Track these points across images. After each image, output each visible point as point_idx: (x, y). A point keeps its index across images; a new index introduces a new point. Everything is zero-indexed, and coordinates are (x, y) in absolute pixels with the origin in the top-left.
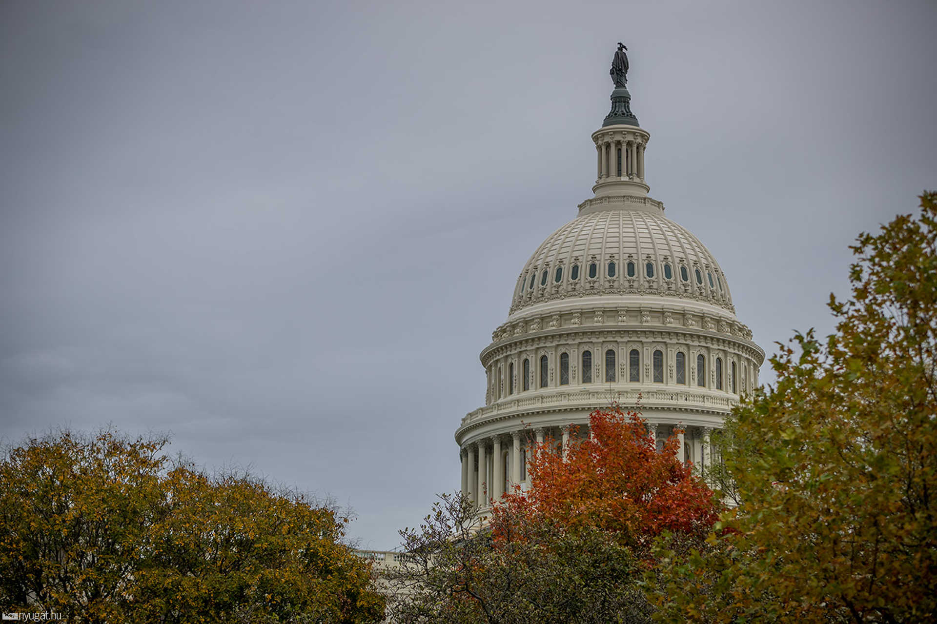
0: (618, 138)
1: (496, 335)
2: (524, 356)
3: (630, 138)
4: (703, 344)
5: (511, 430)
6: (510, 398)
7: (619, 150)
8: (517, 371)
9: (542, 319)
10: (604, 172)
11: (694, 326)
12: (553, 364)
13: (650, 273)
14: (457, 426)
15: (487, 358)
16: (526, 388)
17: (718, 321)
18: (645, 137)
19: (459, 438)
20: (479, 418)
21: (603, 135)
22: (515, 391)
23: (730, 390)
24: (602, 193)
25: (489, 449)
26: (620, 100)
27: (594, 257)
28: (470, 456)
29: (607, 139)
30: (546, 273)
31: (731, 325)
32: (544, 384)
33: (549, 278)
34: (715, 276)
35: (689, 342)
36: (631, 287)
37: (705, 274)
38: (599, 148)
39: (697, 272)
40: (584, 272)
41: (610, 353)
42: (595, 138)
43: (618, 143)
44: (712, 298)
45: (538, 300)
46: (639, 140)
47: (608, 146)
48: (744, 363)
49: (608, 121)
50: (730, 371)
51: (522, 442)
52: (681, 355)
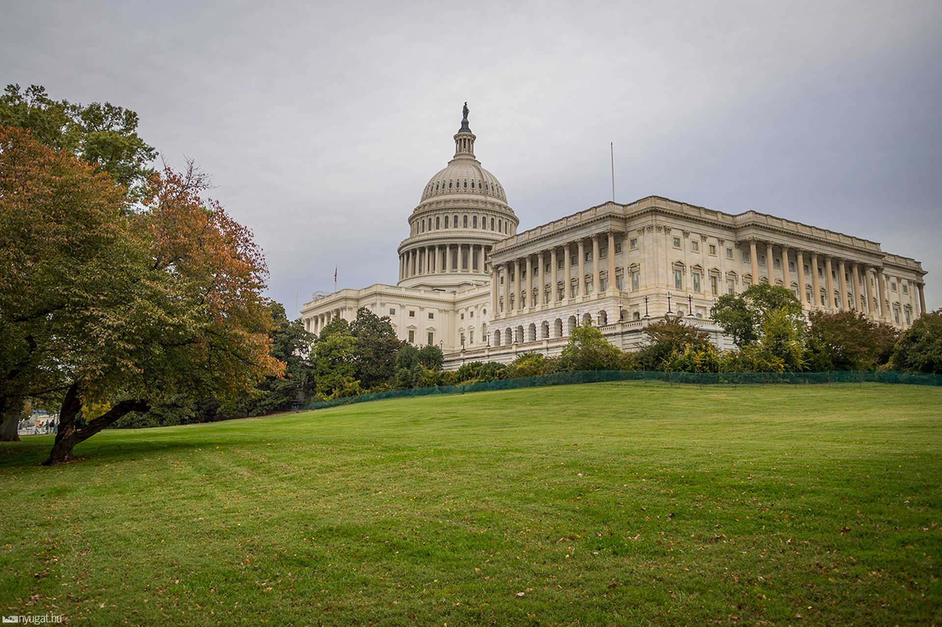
0: (465, 137)
1: (414, 212)
2: (423, 219)
3: (469, 137)
4: (493, 214)
5: (425, 246)
6: (422, 234)
7: (465, 142)
8: (420, 225)
9: (430, 204)
10: (458, 150)
11: (489, 207)
12: (434, 221)
13: (473, 186)
14: (398, 246)
15: (411, 220)
16: (423, 232)
17: (500, 206)
18: (474, 137)
19: (399, 251)
20: (408, 242)
21: (459, 136)
22: (425, 231)
23: (504, 232)
24: (458, 158)
25: (414, 253)
26: (465, 124)
27: (458, 180)
28: (402, 258)
29: (460, 137)
30: (438, 186)
31: (505, 208)
32: (430, 229)
33: (439, 188)
34: (499, 189)
35: (488, 213)
36: (465, 191)
37: (495, 188)
38: (457, 141)
39: (492, 187)
40: (447, 185)
41: (456, 217)
42: (455, 137)
43: (465, 139)
44: (498, 197)
45: (434, 196)
46: (472, 139)
47: (461, 140)
48: (510, 223)
49: (460, 131)
50: (504, 225)
51: (420, 252)
52: (484, 218)
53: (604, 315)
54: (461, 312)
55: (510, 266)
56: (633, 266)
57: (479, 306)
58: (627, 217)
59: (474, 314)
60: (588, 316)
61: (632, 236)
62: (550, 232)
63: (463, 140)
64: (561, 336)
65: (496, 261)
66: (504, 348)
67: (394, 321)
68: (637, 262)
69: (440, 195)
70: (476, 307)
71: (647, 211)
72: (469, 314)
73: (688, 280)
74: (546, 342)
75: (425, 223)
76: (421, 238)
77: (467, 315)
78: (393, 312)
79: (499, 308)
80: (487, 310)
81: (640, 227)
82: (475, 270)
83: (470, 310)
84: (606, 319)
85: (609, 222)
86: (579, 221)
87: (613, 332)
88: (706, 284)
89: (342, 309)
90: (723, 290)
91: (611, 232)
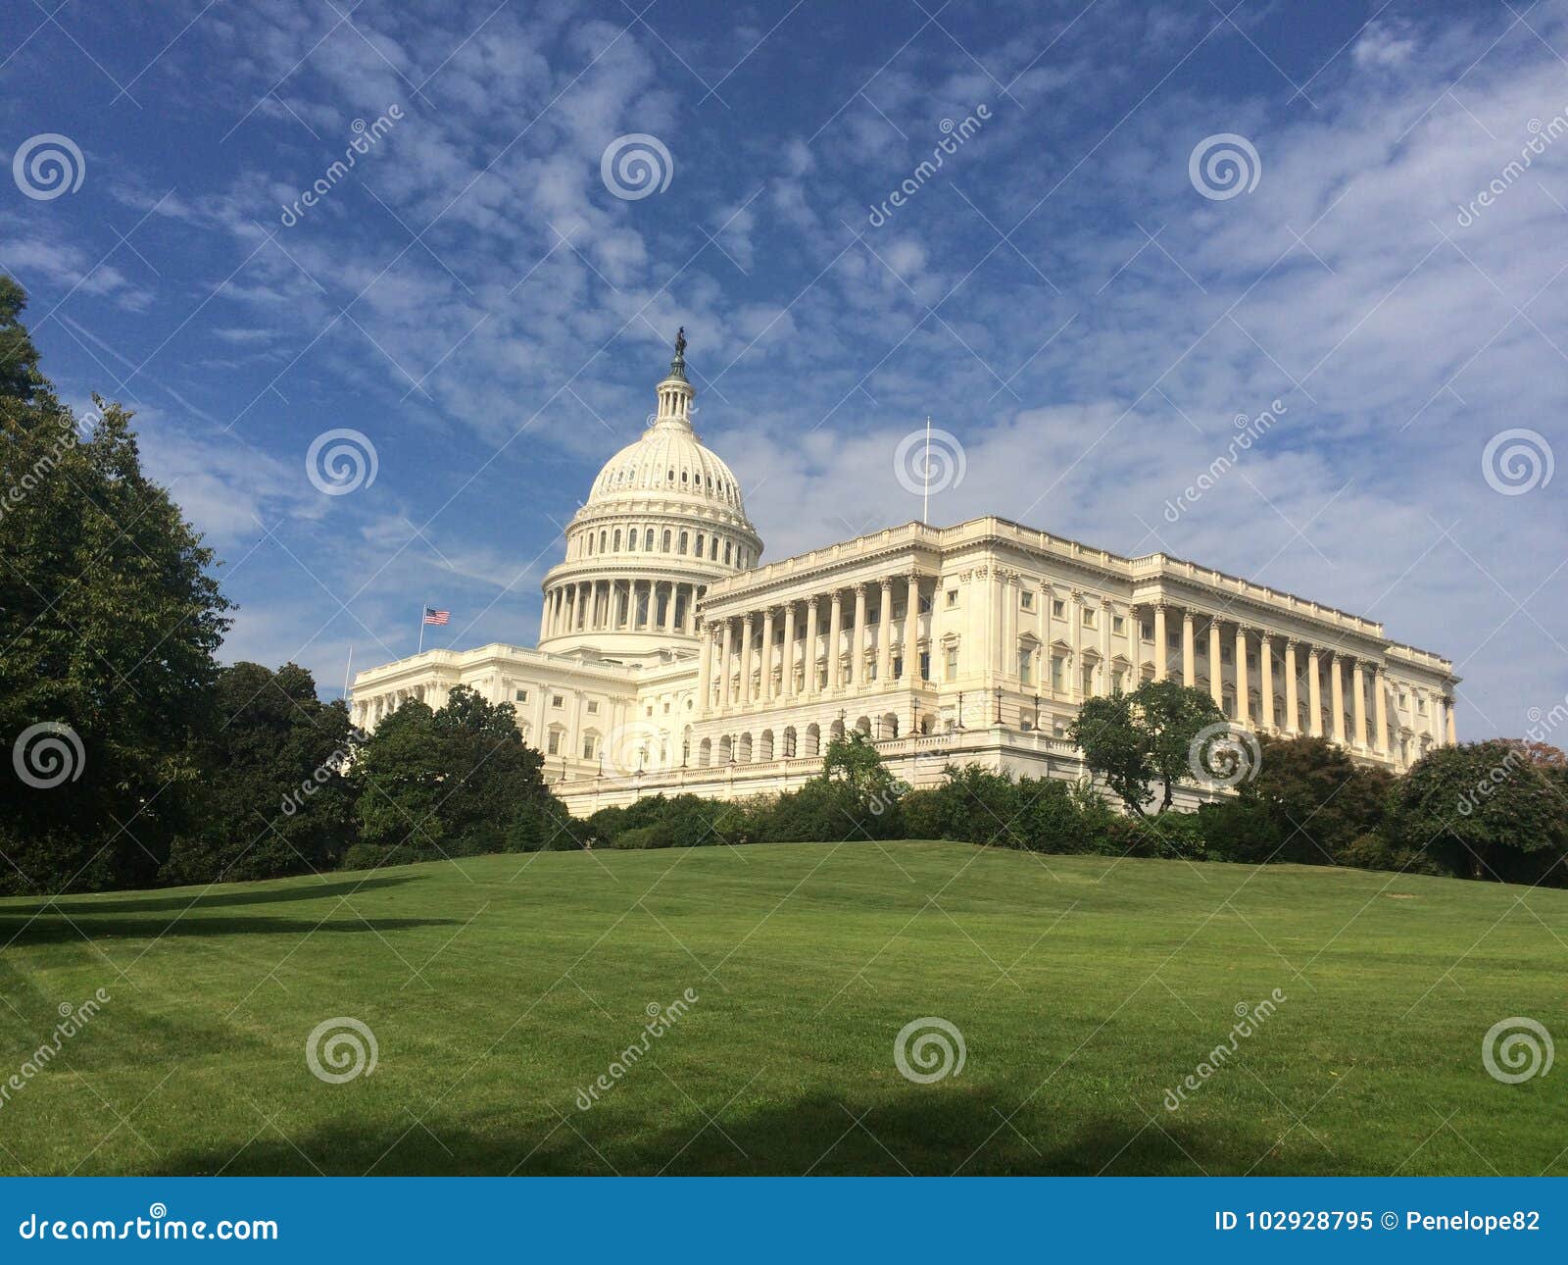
0: (677, 389)
3: (684, 391)
4: (718, 531)
5: (590, 579)
6: (589, 557)
7: (675, 399)
9: (606, 506)
11: (711, 518)
25: (571, 592)
32: (602, 551)
44: (729, 502)
45: (614, 492)
47: (668, 394)
50: (736, 552)
53: (892, 721)
54: (648, 702)
55: (736, 624)
56: (950, 637)
57: (680, 694)
58: (944, 550)
59: (670, 706)
60: (864, 722)
61: (949, 584)
62: (810, 569)
63: (671, 395)
64: (817, 754)
65: (711, 615)
66: (712, 770)
67: (522, 712)
68: (955, 631)
69: (625, 490)
70: (676, 695)
71: (979, 543)
72: (663, 707)
73: (1040, 668)
74: (785, 763)
75: (595, 539)
76: (585, 566)
77: (659, 708)
78: (521, 696)
79: (713, 699)
80: (694, 702)
81: (964, 569)
82: (677, 629)
83: (665, 699)
84: (896, 729)
85: (912, 558)
86: (860, 552)
87: (900, 751)
88: (1071, 676)
89: (428, 685)
90: (1101, 688)
91: (915, 576)
